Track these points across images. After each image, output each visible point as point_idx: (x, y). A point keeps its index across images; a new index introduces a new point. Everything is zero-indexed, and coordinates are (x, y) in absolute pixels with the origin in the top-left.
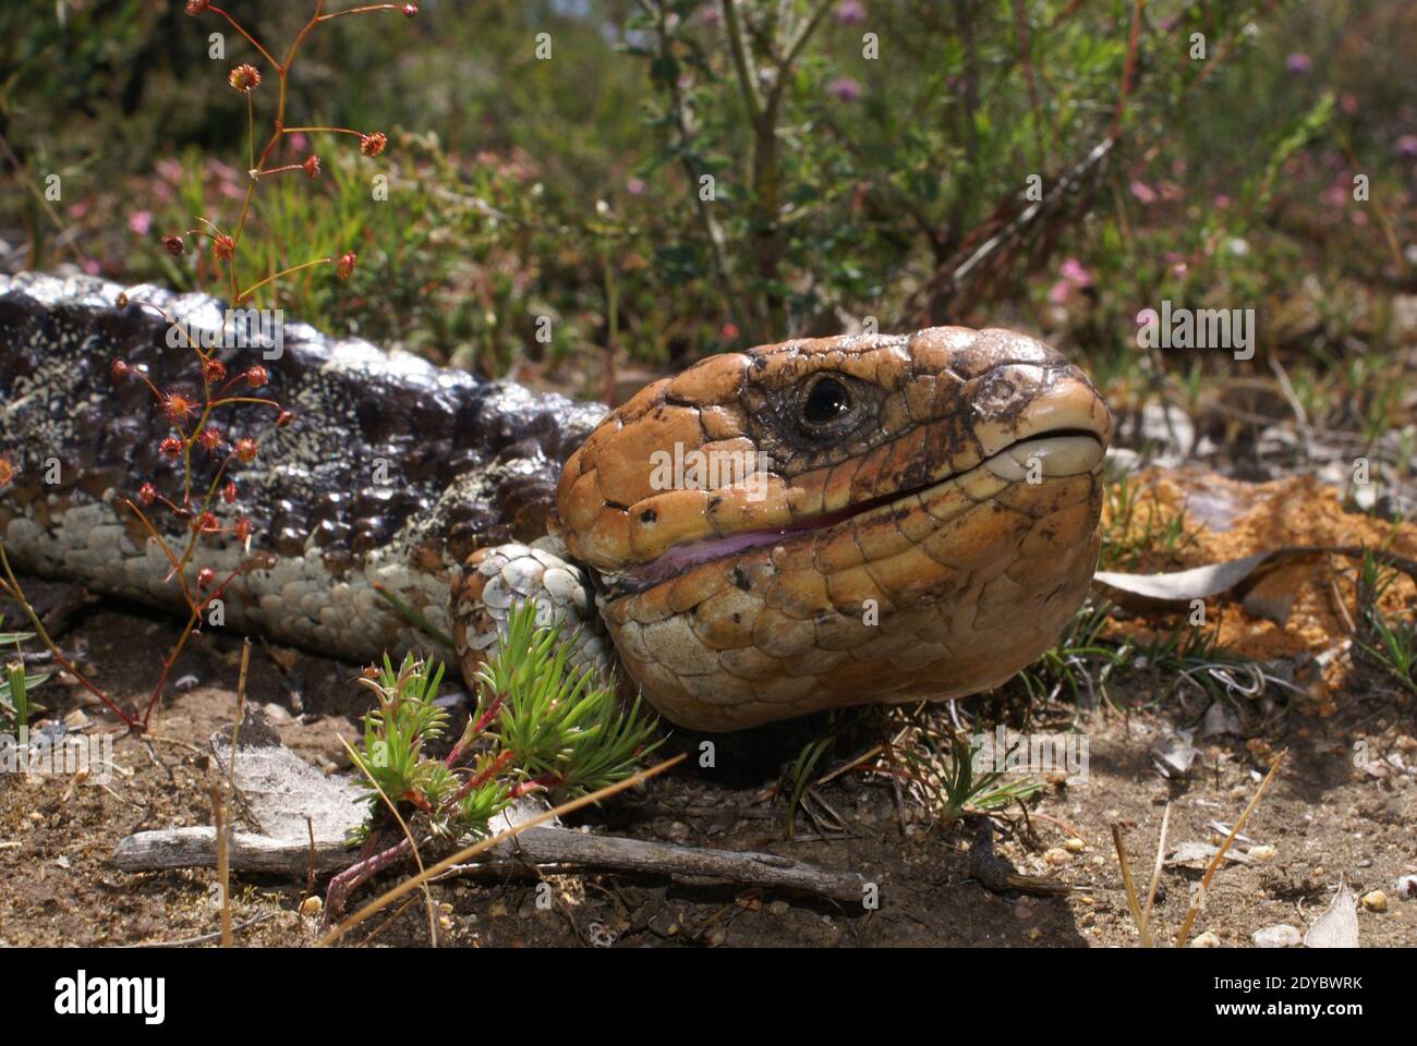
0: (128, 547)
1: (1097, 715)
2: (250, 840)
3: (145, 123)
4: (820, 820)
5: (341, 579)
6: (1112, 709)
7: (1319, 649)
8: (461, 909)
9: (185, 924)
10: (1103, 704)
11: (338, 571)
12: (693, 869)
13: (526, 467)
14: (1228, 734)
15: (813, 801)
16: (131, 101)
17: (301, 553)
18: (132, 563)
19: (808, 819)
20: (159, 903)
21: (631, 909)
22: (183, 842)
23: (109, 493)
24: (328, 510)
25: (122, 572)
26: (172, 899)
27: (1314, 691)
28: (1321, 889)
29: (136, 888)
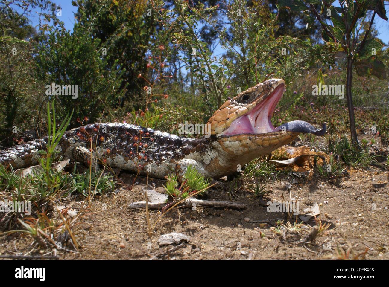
0: (125, 162)
1: (276, 181)
2: (149, 203)
3: (124, 108)
4: (236, 198)
5: (159, 166)
6: (278, 180)
7: (308, 170)
8: (182, 212)
9: (140, 216)
10: (277, 180)
11: (158, 165)
12: (217, 205)
13: (186, 147)
14: (296, 183)
15: (235, 195)
16: (122, 106)
17: (152, 162)
18: (126, 164)
19: (234, 197)
20: (136, 213)
21: (208, 212)
22: (139, 204)
23: (122, 153)
24: (156, 156)
25: (124, 166)
26: (138, 212)
27: (308, 177)
28: (313, 203)
29: (132, 211)
